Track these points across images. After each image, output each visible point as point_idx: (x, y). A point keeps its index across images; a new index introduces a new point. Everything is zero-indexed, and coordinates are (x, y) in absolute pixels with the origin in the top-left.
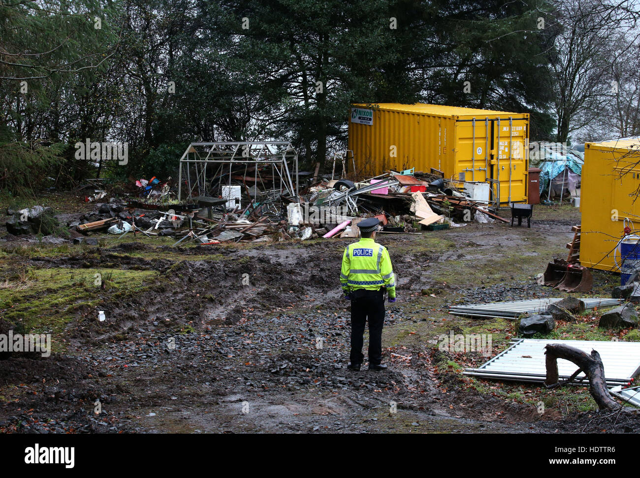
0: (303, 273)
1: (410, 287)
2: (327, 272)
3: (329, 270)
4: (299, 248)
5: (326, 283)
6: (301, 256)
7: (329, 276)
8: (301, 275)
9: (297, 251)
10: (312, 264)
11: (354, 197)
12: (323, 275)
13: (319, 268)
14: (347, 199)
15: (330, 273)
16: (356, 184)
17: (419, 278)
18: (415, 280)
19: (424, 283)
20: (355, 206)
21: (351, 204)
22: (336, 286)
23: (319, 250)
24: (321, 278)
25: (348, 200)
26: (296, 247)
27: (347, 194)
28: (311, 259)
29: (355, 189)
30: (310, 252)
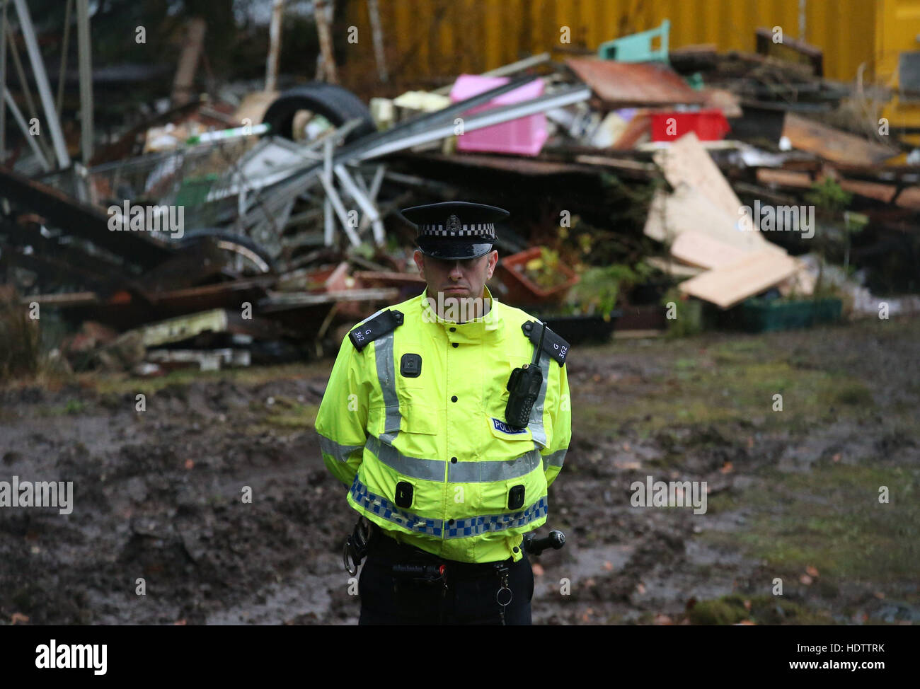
0: (90, 533)
1: (632, 589)
2: (210, 519)
3: (219, 511)
4: (72, 413)
5: (203, 571)
6: (81, 450)
7: (220, 541)
8: (78, 540)
9: (65, 430)
10: (136, 487)
11: (363, 171)
12: (190, 534)
13: (173, 503)
14: (326, 179)
15: (224, 526)
16: (383, 110)
17: (678, 546)
18: (658, 556)
19: (704, 574)
20: (371, 213)
21: (350, 204)
22: (254, 586)
23: (174, 422)
24: (180, 547)
25: (336, 182)
26: (59, 409)
27: (328, 154)
28: (134, 463)
29: (368, 132)
30: (130, 431)
